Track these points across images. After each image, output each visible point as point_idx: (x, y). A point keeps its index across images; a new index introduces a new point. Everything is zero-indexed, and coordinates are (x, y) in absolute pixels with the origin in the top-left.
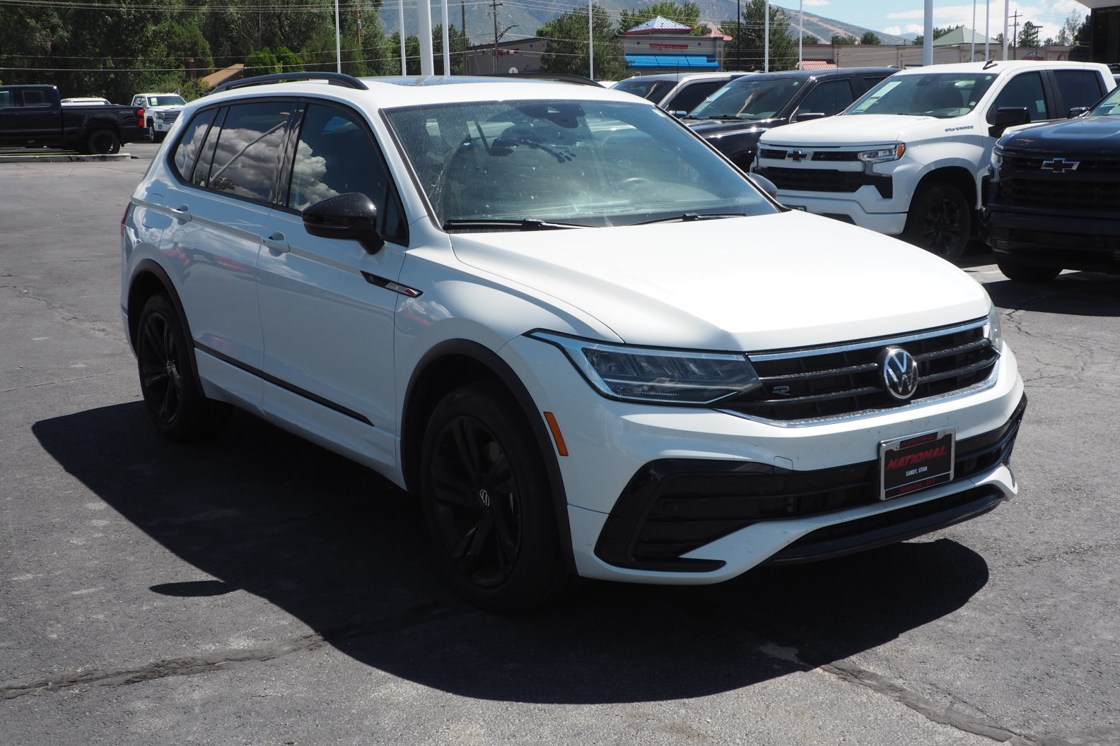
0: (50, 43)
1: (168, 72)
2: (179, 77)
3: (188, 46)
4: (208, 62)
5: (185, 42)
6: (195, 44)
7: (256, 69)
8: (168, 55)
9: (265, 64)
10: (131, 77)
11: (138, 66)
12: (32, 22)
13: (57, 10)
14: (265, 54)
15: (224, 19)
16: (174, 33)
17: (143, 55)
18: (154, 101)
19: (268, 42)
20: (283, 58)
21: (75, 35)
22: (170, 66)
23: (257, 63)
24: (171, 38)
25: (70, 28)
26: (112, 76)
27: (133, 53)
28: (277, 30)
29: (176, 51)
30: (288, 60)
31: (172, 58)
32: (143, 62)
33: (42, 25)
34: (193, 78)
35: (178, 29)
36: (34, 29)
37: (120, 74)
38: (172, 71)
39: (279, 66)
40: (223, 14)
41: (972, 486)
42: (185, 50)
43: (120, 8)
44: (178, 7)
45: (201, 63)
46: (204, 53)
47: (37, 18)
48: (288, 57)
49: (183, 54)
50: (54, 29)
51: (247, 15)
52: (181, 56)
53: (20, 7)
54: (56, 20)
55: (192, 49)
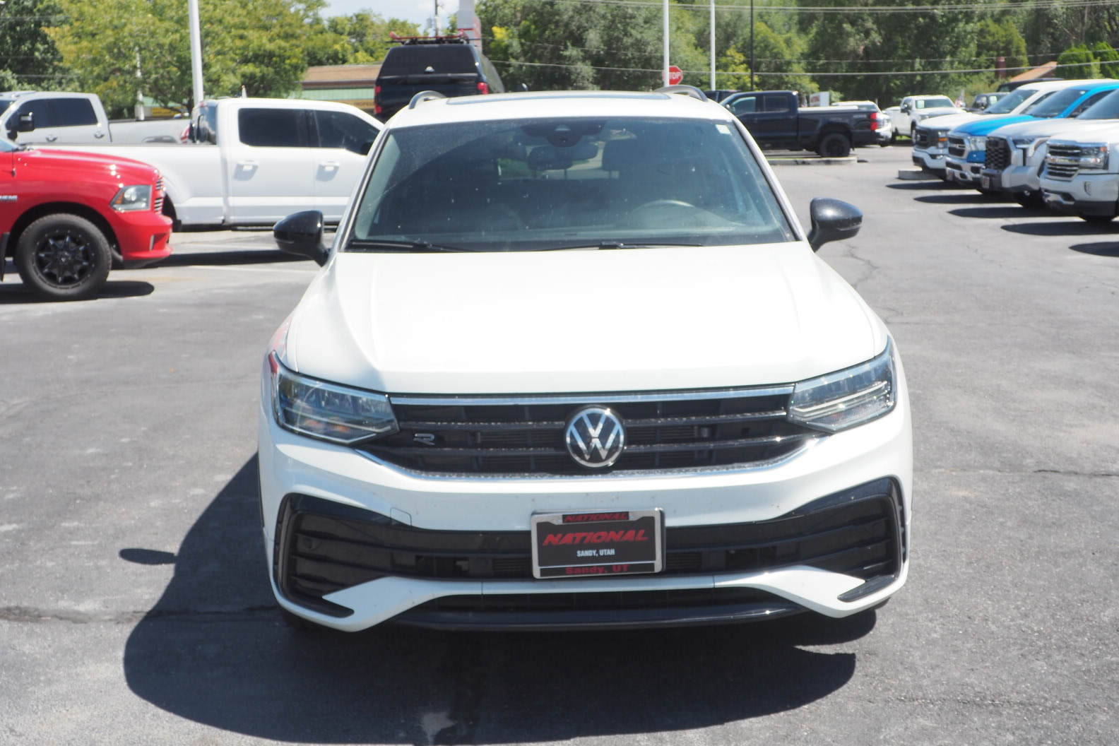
0: (862, 48)
1: (978, 73)
2: (988, 78)
3: (1002, 45)
4: (1022, 61)
5: (999, 40)
6: (1009, 42)
7: (1070, 67)
8: (978, 54)
9: (1079, 61)
10: (938, 79)
11: (946, 69)
12: (847, 27)
13: (871, 15)
14: (1081, 51)
15: (1047, 15)
16: (989, 32)
17: (952, 56)
18: (921, 103)
19: (1092, 38)
20: (1100, 54)
21: (887, 39)
22: (980, 67)
23: (1071, 61)
24: (984, 38)
25: (883, 32)
26: (918, 78)
27: (943, 55)
28: (1106, 23)
29: (988, 50)
30: (1106, 56)
31: (983, 58)
32: (952, 63)
33: (858, 29)
34: (1002, 78)
35: (993, 27)
36: (849, 35)
37: (927, 76)
38: (982, 72)
39: (1095, 64)
40: (1046, 9)
41: (710, 585)
42: (998, 50)
43: (933, 9)
44: (999, 6)
45: (1016, 63)
46: (1018, 52)
47: (853, 24)
48: (1106, 53)
49: (995, 53)
50: (867, 33)
51: (1071, 9)
52: (992, 56)
53: (839, 13)
54: (869, 24)
55: (1004, 48)
